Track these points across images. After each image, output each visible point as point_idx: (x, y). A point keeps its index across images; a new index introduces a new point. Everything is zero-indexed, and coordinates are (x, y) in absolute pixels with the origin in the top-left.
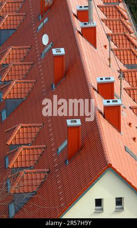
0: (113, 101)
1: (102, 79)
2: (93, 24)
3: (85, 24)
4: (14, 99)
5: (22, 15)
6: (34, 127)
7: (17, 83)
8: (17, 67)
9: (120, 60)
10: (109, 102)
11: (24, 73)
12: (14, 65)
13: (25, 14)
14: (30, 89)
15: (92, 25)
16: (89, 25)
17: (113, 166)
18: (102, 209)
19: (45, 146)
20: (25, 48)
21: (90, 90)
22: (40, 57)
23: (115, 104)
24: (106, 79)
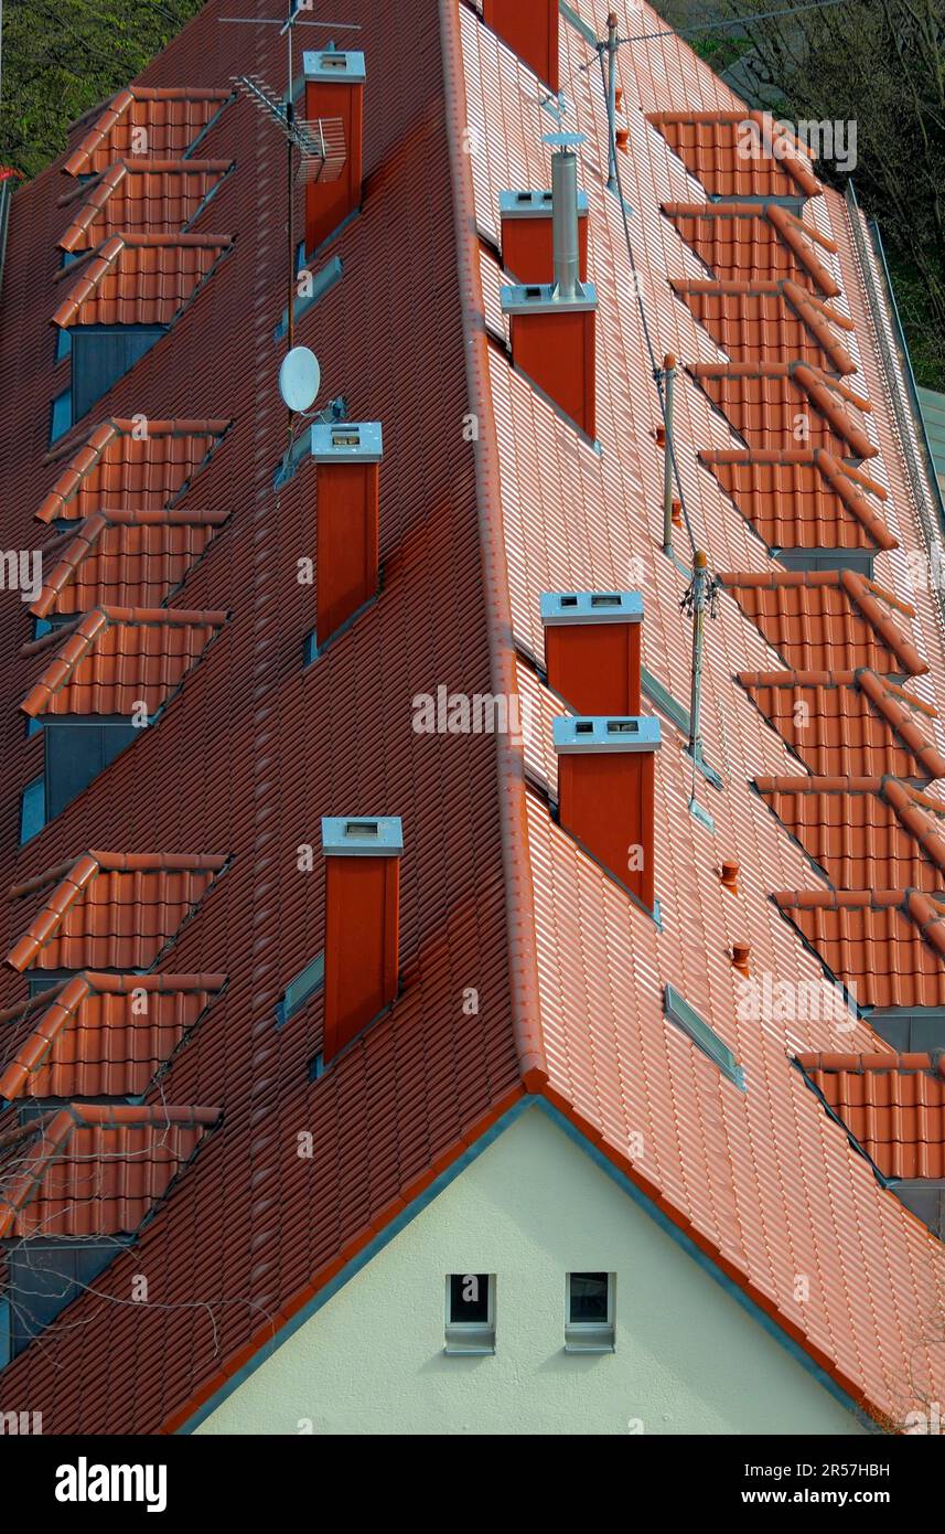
0: (611, 727)
1: (570, 602)
2: (579, 293)
3: (534, 293)
4: (93, 715)
5: (205, 247)
6: (176, 871)
7: (113, 623)
8: (130, 535)
9: (751, 520)
10: (585, 728)
11: (172, 570)
12: (114, 524)
13: (227, 238)
14: (189, 663)
15: (574, 300)
16: (555, 301)
17: (554, 1083)
18: (490, 1339)
19: (217, 978)
20: (196, 433)
21: (496, 661)
22: (268, 481)
23: (622, 741)
24: (596, 600)
